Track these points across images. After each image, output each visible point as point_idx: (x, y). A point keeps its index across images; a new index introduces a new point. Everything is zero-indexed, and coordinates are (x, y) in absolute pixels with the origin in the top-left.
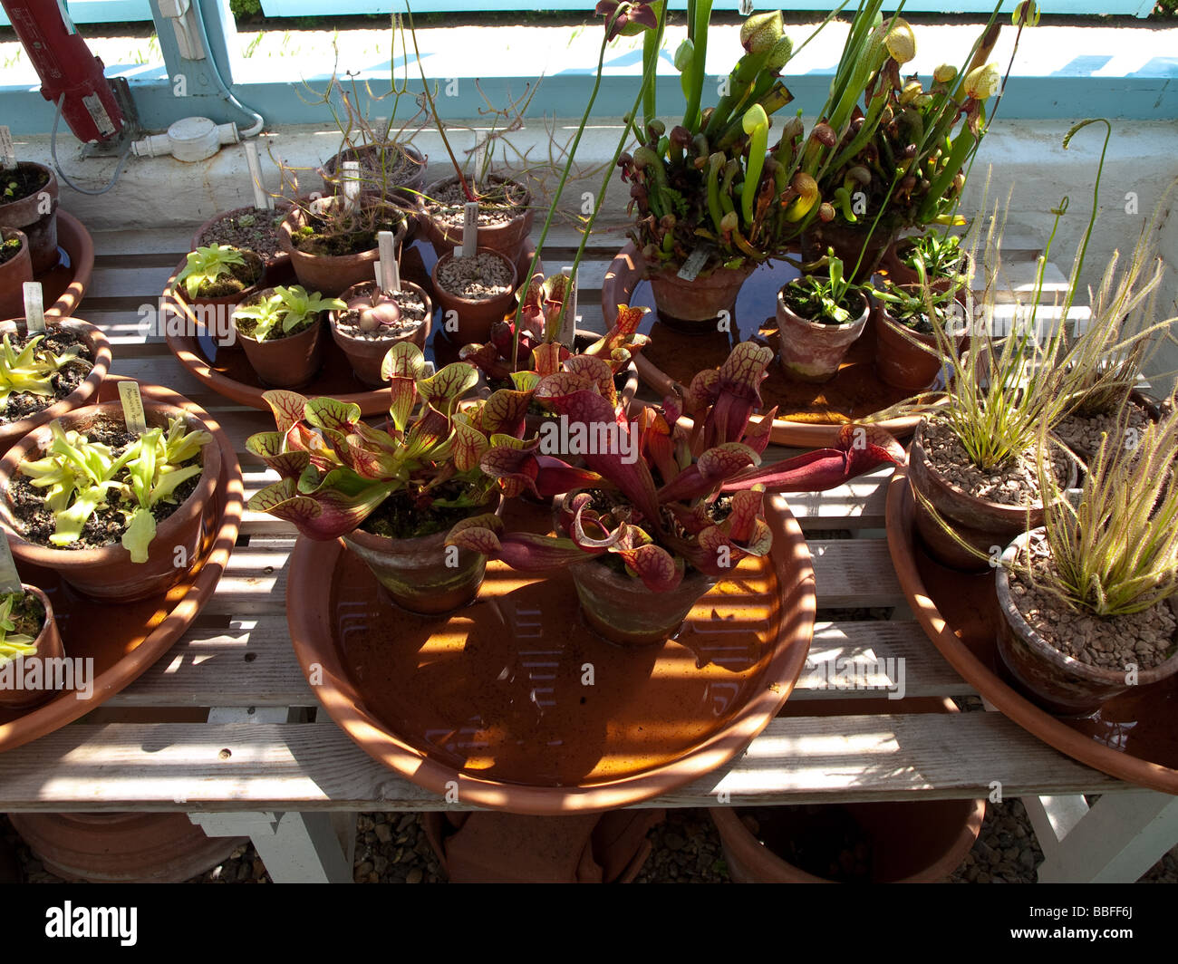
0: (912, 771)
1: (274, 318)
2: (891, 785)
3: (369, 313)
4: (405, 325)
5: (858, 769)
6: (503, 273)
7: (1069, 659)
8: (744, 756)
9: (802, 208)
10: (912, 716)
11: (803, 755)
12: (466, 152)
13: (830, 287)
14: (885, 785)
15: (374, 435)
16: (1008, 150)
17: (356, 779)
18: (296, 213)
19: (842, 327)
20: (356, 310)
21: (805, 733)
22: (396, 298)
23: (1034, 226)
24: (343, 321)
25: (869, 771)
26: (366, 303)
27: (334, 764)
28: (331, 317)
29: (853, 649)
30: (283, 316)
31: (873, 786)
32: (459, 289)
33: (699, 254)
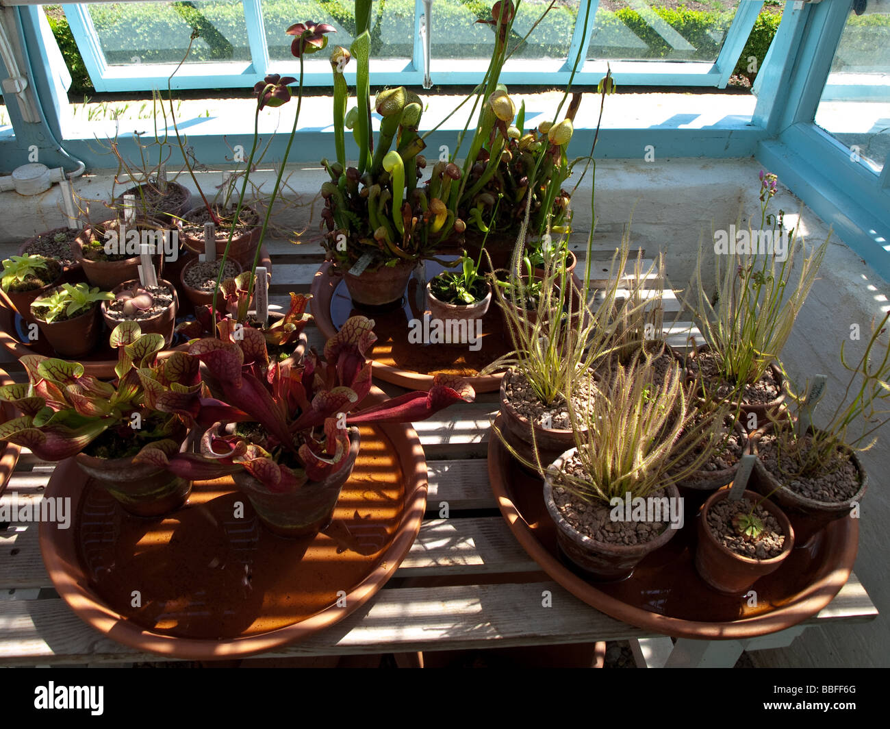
0: (489, 626)
1: (61, 306)
2: (473, 636)
3: (129, 302)
4: (156, 310)
5: (448, 626)
6: (232, 273)
7: (585, 538)
8: (366, 617)
9: (439, 223)
10: (495, 586)
11: (409, 616)
12: (217, 187)
13: (464, 278)
14: (466, 636)
15: (102, 387)
16: (619, 180)
17: (77, 638)
18: (88, 232)
19: (468, 306)
20: (122, 300)
21: (413, 600)
22: (153, 291)
23: (642, 234)
24: (112, 308)
25: (457, 626)
26: (128, 295)
27: (63, 628)
28: (103, 305)
29: (458, 539)
30: (67, 304)
31: (457, 637)
32: (199, 284)
33: (367, 257)
